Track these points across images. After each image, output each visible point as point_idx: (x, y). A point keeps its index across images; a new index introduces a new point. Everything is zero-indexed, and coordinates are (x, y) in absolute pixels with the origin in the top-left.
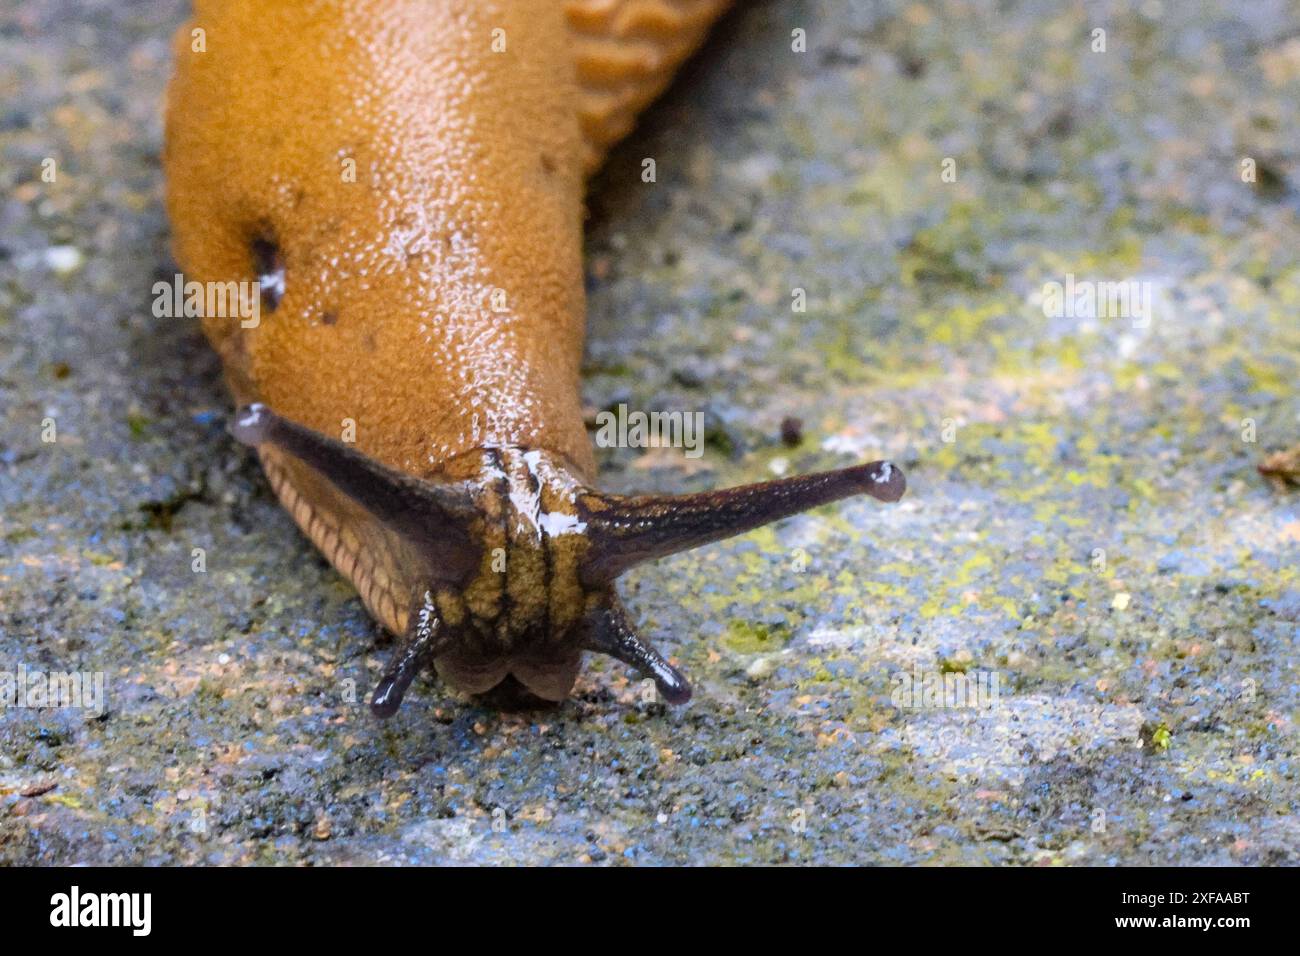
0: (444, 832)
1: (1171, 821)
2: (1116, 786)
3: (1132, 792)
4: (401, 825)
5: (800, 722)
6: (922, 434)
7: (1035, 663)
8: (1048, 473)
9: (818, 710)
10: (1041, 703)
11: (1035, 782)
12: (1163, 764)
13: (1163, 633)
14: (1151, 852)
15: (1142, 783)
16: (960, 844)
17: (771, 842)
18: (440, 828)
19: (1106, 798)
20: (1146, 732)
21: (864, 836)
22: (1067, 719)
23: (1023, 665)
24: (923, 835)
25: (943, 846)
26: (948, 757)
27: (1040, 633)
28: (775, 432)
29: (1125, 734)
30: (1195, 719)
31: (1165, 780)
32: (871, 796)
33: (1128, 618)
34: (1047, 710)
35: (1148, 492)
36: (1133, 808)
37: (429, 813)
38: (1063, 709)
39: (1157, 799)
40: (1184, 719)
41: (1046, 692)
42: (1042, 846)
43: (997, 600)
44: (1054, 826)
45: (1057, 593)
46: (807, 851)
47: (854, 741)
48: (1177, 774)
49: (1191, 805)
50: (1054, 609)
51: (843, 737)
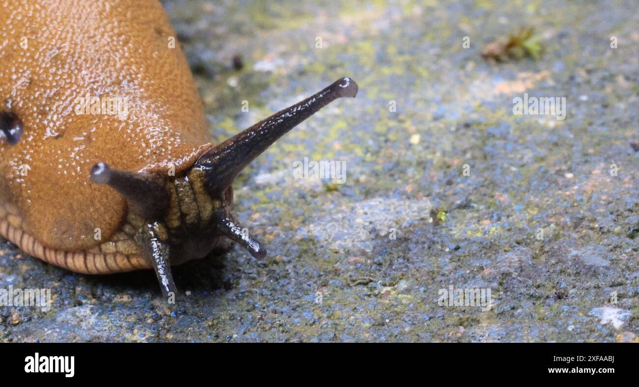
0: (77, 314)
1: (450, 262)
2: (420, 246)
3: (429, 248)
4: (56, 312)
5: (255, 229)
6: (305, 54)
7: (373, 180)
8: (372, 70)
9: (264, 221)
10: (378, 203)
11: (378, 249)
12: (444, 230)
13: (438, 154)
14: (441, 281)
15: (434, 243)
16: (342, 289)
17: (246, 299)
18: (75, 312)
19: (416, 254)
20: (433, 213)
21: (293, 290)
22: (392, 210)
23: (368, 182)
24: (323, 286)
25: (334, 291)
26: (332, 240)
27: (375, 163)
28: (229, 63)
29: (423, 216)
30: (458, 202)
31: (446, 239)
32: (295, 267)
33: (419, 148)
34: (381, 207)
35: (425, 74)
36: (430, 257)
37: (69, 304)
38: (389, 205)
39: (442, 250)
40: (453, 203)
41: (380, 196)
42: (385, 285)
43: (351, 146)
44: (390, 272)
45: (382, 139)
46: (264, 303)
47: (284, 236)
48: (451, 235)
49: (458, 253)
50: (381, 147)
51: (278, 235)
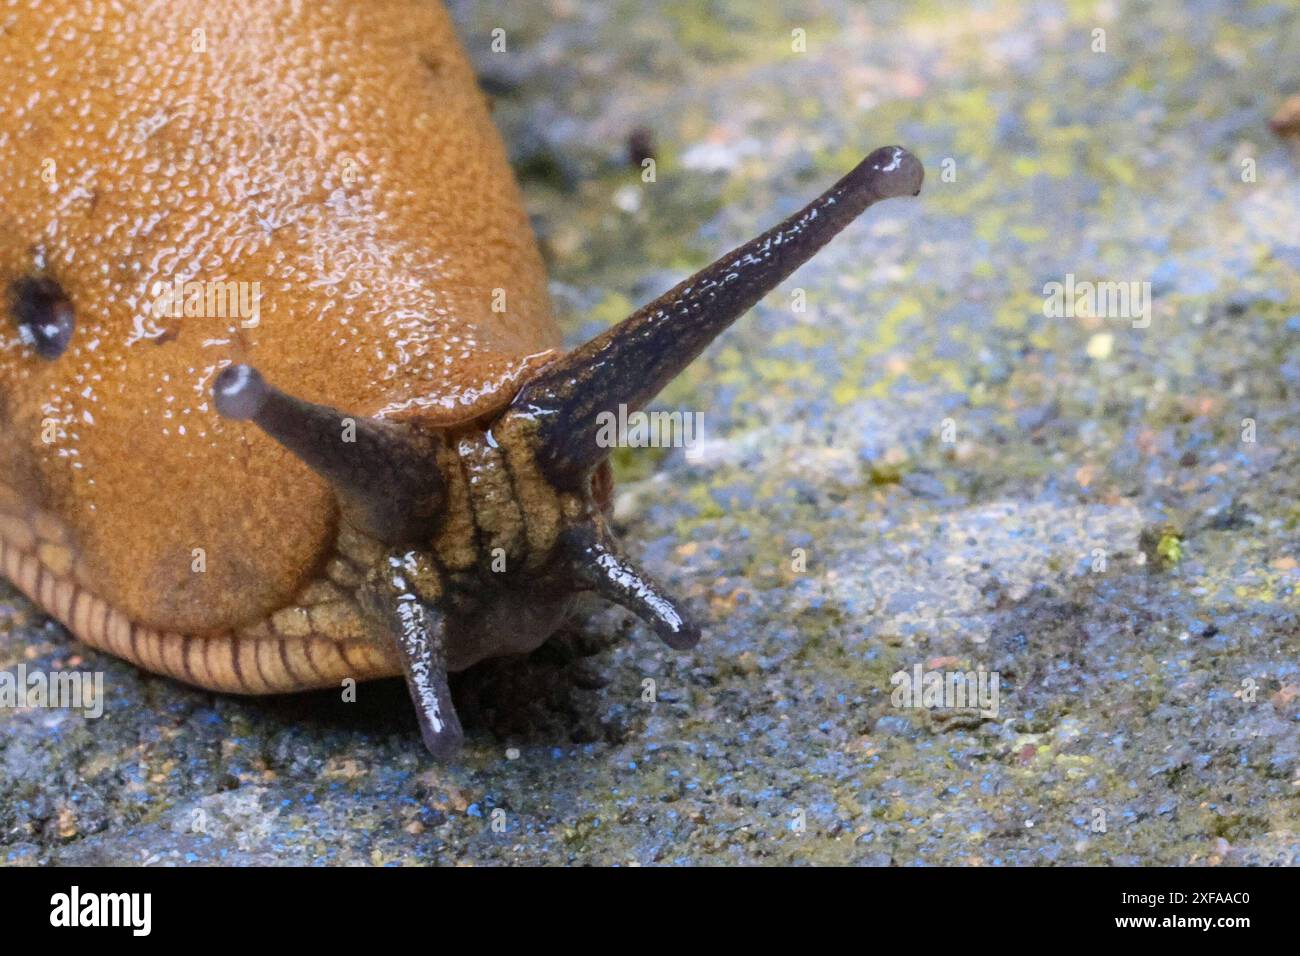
0: (226, 811)
1: (1192, 670)
2: (1114, 627)
3: (1137, 632)
4: (170, 808)
5: (685, 584)
6: (814, 126)
7: (992, 453)
8: (989, 165)
9: (709, 563)
10: (1003, 514)
11: (1005, 634)
12: (1175, 585)
13: (1161, 386)
14: (1168, 720)
15: (1149, 618)
16: (912, 741)
17: (661, 769)
18: (221, 806)
19: (1101, 646)
20: (1148, 541)
21: (784, 744)
22: (1041, 534)
23: (977, 458)
24: (861, 733)
25: (890, 746)
26: (887, 612)
27: (994, 408)
28: (618, 151)
29: (1121, 547)
30: (1213, 511)
31: (1180, 609)
32: (788, 683)
33: (1111, 370)
34: (1013, 524)
35: (1126, 175)
36: (1139, 656)
37: (204, 785)
38: (1034, 520)
39: (1170, 639)
40: (1198, 514)
41: (1011, 495)
42: (1021, 730)
43: (935, 365)
44: (1036, 697)
45: (1015, 345)
46: (709, 777)
47: (760, 603)
48: (1195, 597)
49: (1213, 645)
50: (1011, 369)
51: (744, 600)
